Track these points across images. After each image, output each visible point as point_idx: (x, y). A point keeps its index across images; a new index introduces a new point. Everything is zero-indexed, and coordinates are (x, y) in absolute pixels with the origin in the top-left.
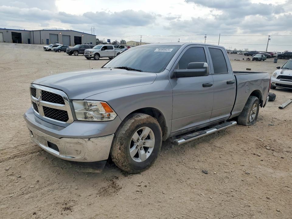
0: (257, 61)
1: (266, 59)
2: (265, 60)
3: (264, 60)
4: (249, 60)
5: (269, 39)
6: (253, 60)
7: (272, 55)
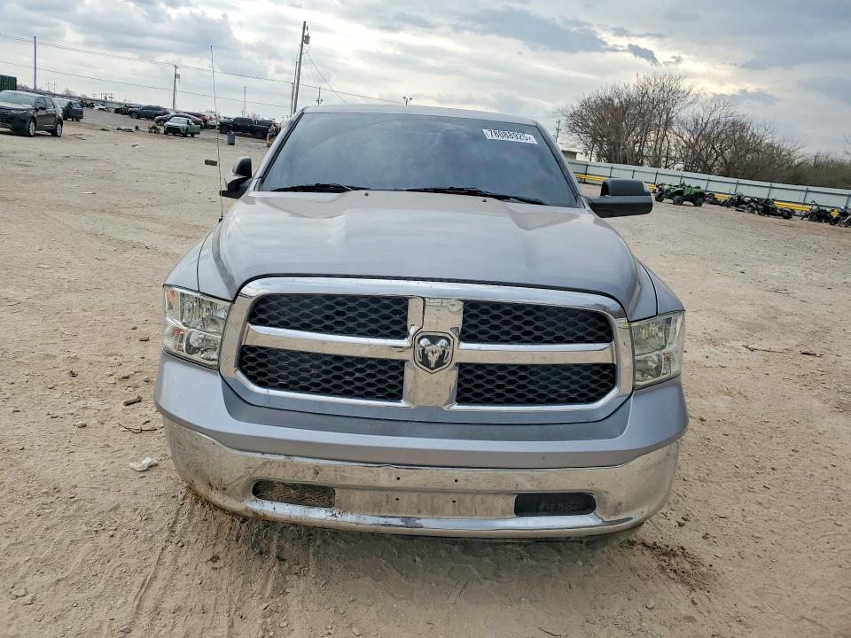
0: (174, 135)
1: (199, 133)
2: (196, 136)
3: (193, 135)
4: (155, 132)
5: (177, 76)
6: (166, 133)
7: (205, 121)
